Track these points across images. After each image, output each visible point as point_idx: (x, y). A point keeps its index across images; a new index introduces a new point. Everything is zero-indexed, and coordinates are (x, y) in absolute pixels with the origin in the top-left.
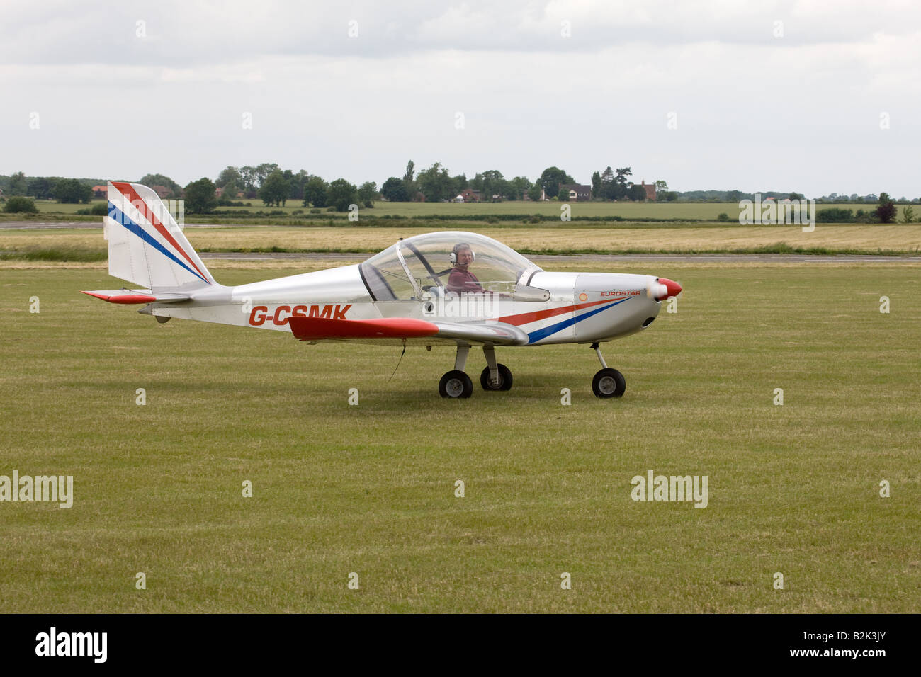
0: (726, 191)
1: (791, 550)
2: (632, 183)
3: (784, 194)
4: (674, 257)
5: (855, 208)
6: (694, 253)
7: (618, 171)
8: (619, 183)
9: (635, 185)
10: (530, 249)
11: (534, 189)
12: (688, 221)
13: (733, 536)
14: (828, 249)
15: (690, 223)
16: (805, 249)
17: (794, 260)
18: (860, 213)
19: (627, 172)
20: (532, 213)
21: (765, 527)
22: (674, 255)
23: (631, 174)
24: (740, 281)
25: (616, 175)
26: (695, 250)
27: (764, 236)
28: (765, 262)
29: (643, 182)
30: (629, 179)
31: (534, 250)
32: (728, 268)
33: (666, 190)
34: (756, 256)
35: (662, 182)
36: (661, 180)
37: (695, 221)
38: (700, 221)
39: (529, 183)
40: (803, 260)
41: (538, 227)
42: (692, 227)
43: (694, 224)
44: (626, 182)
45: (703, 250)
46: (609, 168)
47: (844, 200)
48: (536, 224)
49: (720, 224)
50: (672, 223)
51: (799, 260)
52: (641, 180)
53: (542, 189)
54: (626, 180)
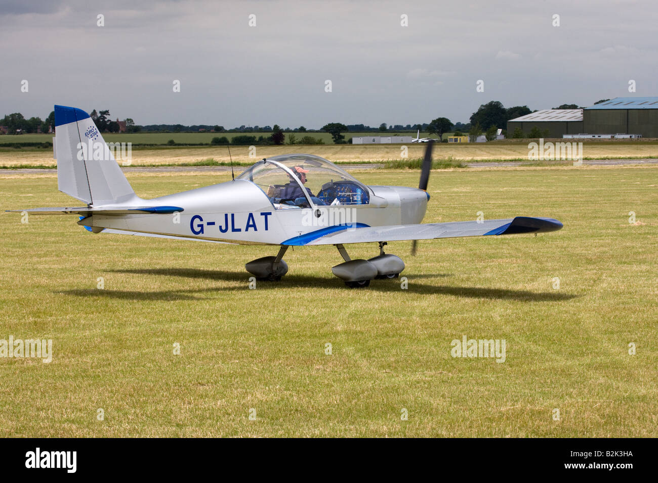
0: (173, 125)
1: (237, 361)
2: (110, 120)
3: (211, 126)
4: (141, 169)
5: (257, 135)
6: (154, 166)
7: (100, 112)
8: (101, 120)
9: (113, 122)
10: (44, 165)
11: (44, 125)
12: (148, 145)
13: (198, 354)
14: (241, 162)
15: (149, 147)
16: (226, 162)
17: (219, 170)
18: (261, 138)
19: (107, 113)
20: (44, 142)
21: (218, 347)
22: (141, 168)
23: (109, 115)
24: (186, 184)
25: (99, 115)
26: (154, 164)
27: (198, 155)
28: (201, 171)
29: (118, 120)
30: (108, 118)
31: (47, 166)
32: (178, 176)
33: (133, 125)
34: (195, 168)
35: (130, 119)
36: (129, 118)
37: (152, 145)
38: (156, 145)
39: (41, 121)
40: (226, 170)
41: (48, 151)
42: (151, 149)
43: (152, 147)
44: (106, 120)
45: (160, 164)
46: (94, 111)
47: (250, 130)
48: (47, 149)
49: (170, 147)
50: (137, 147)
51: (223, 170)
52: (116, 119)
53: (50, 125)
54: (106, 118)
